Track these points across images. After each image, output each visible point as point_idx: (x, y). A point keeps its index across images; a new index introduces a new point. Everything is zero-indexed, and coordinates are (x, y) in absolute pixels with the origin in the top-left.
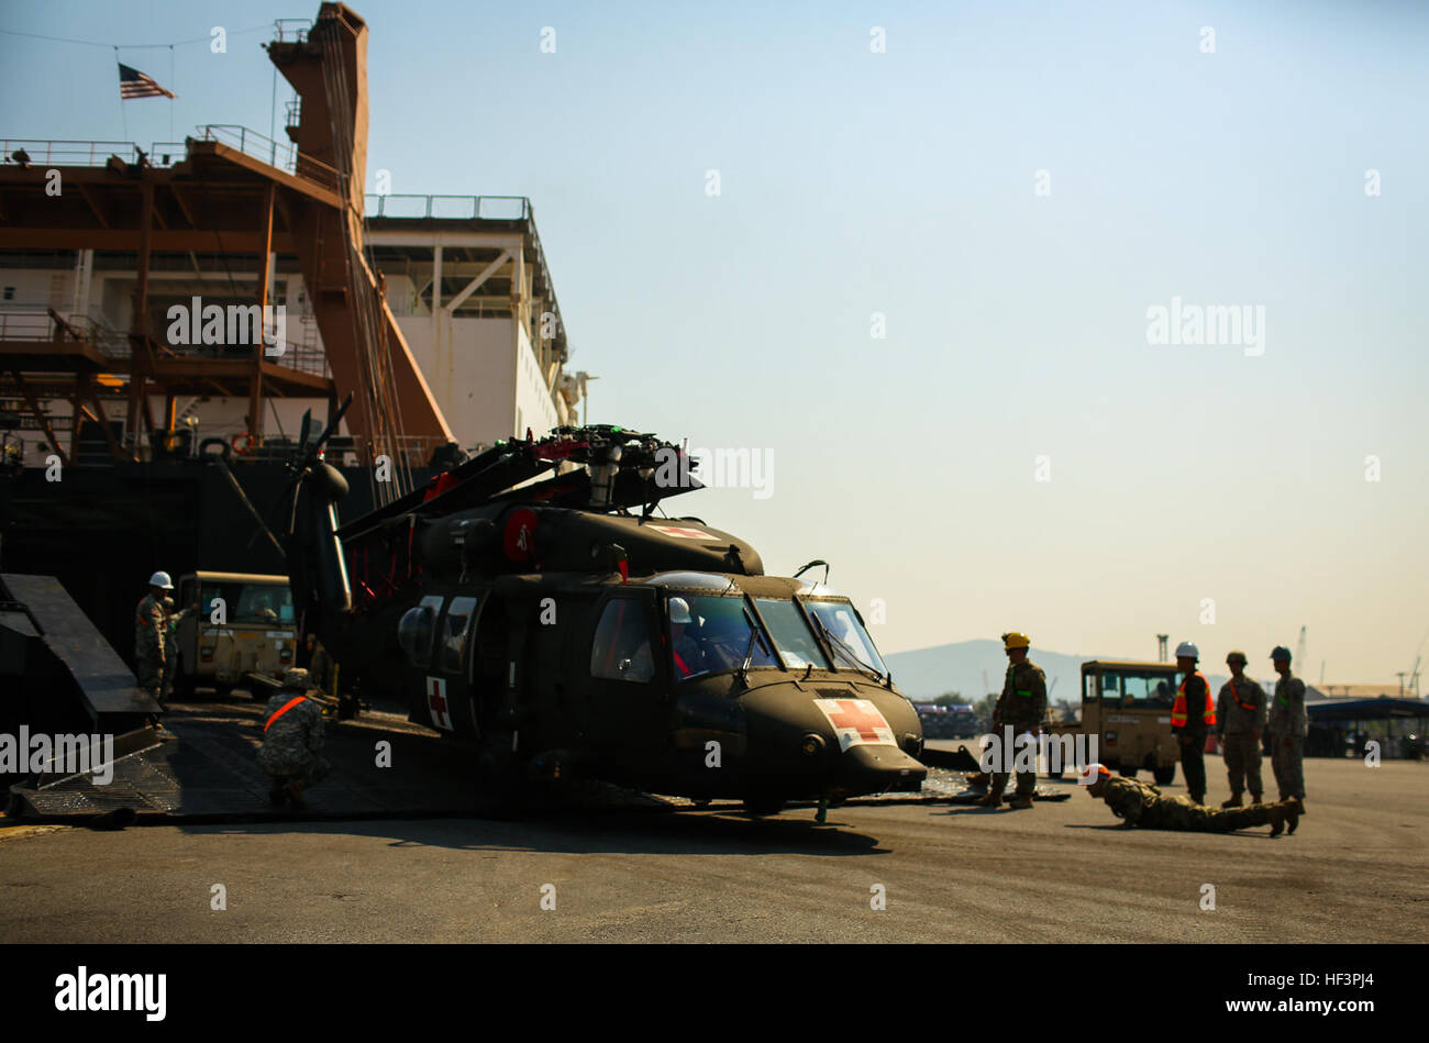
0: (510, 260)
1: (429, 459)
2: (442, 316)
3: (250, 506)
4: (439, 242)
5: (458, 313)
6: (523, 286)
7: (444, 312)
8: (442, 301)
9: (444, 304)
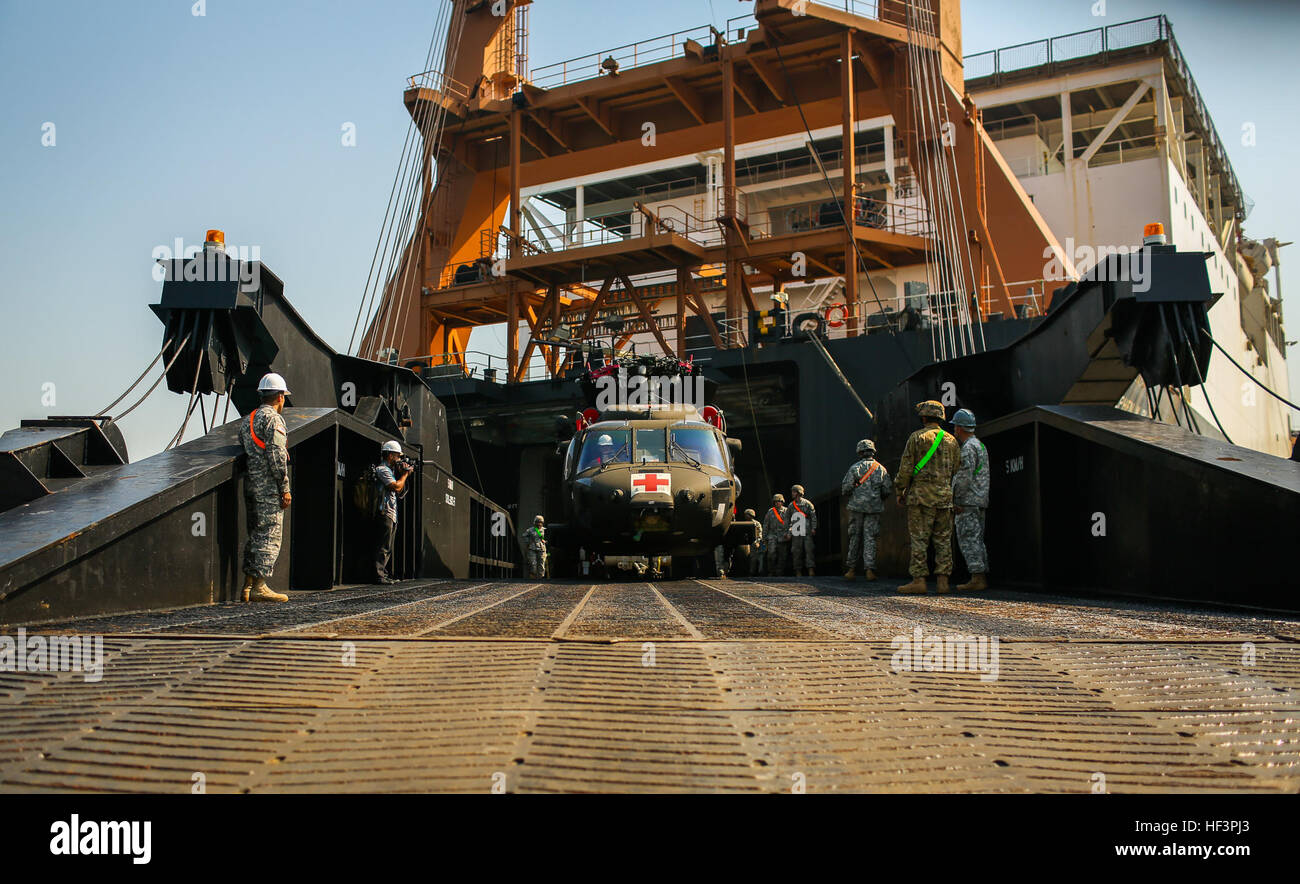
0: (1151, 92)
1: (1046, 307)
2: (1078, 169)
3: (846, 382)
4: (1063, 88)
5: (1093, 163)
6: (1168, 115)
7: (1078, 163)
8: (1075, 152)
9: (1077, 155)
